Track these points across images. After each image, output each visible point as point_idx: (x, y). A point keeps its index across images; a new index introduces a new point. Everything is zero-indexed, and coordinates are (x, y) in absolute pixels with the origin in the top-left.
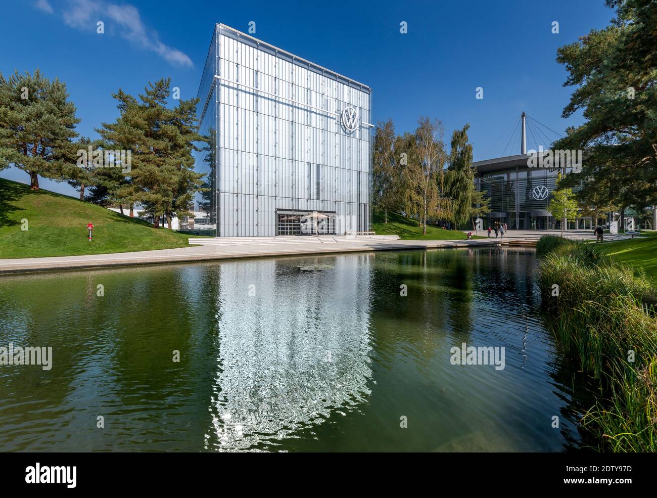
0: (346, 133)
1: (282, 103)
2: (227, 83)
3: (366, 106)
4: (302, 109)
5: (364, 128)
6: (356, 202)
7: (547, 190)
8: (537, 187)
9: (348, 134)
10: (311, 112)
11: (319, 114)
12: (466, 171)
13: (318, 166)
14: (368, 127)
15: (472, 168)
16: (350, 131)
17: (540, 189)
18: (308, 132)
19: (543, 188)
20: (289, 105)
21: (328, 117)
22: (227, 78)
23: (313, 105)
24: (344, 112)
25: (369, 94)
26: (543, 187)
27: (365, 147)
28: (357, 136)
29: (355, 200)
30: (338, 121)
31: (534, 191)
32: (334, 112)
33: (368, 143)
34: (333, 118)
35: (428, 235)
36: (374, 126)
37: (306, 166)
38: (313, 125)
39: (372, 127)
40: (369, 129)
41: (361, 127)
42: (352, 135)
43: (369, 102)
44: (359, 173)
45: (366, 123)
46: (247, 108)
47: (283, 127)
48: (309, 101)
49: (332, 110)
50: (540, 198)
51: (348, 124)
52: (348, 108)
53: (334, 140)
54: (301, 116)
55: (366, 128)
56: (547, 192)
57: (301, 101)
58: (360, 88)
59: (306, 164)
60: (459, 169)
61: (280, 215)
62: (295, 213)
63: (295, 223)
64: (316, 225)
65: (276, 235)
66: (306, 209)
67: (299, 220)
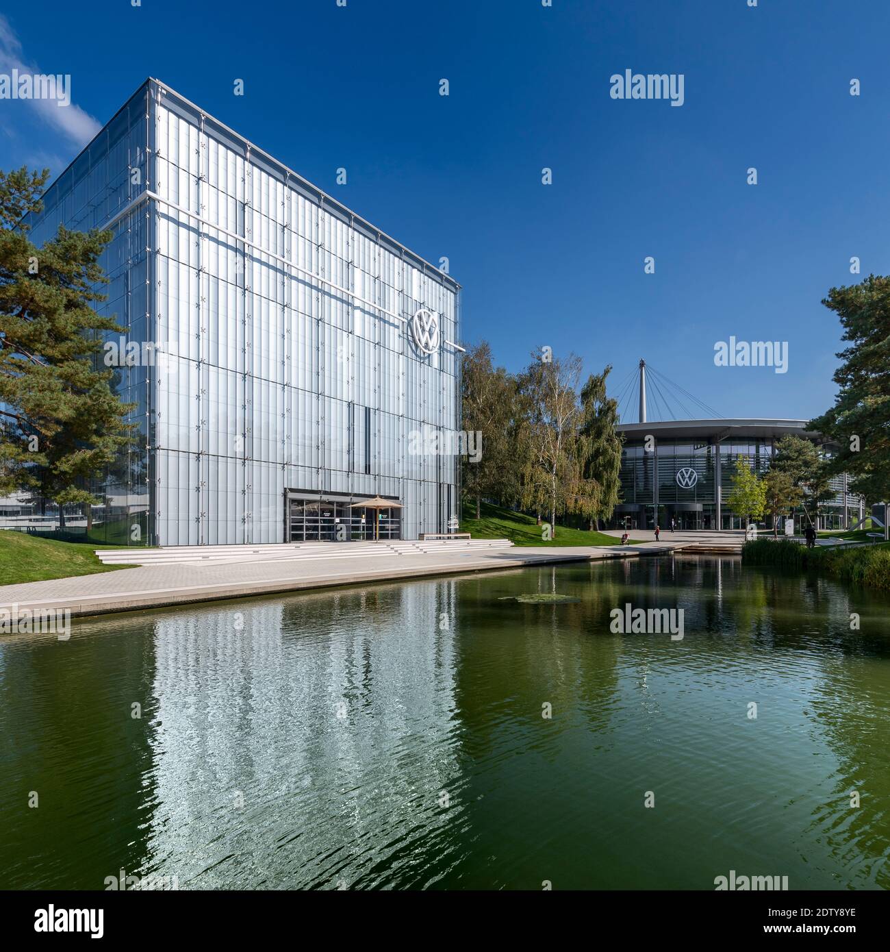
0: (416, 355)
1: (297, 279)
2: (172, 214)
3: (450, 314)
4: (335, 297)
5: (447, 351)
6: (434, 480)
7: (695, 474)
8: (683, 469)
9: (421, 358)
10: (355, 308)
11: (369, 313)
12: (610, 440)
13: (367, 410)
14: (453, 350)
15: (618, 434)
16: (424, 353)
17: (687, 473)
18: (345, 346)
19: (690, 471)
20: (311, 286)
21: (385, 322)
22: (172, 201)
23: (358, 292)
24: (416, 318)
25: (455, 294)
26: (691, 469)
27: (449, 382)
28: (436, 363)
29: (432, 476)
30: (403, 333)
31: (679, 474)
32: (397, 313)
33: (453, 378)
34: (393, 325)
35: (559, 539)
36: (464, 350)
37: (345, 408)
38: (358, 332)
39: (460, 351)
40: (455, 354)
41: (442, 349)
42: (427, 361)
43: (455, 307)
44: (439, 429)
45: (451, 344)
46: (222, 276)
47: (299, 326)
48: (350, 285)
49: (393, 309)
50: (687, 485)
51: (423, 341)
52: (422, 311)
53: (397, 365)
54: (334, 311)
55: (451, 352)
56: (695, 478)
57: (334, 282)
58: (442, 280)
59: (345, 404)
60: (598, 435)
61: (293, 501)
62: (325, 498)
63: (324, 516)
64: (363, 521)
65: (285, 541)
66: (345, 491)
67: (331, 512)
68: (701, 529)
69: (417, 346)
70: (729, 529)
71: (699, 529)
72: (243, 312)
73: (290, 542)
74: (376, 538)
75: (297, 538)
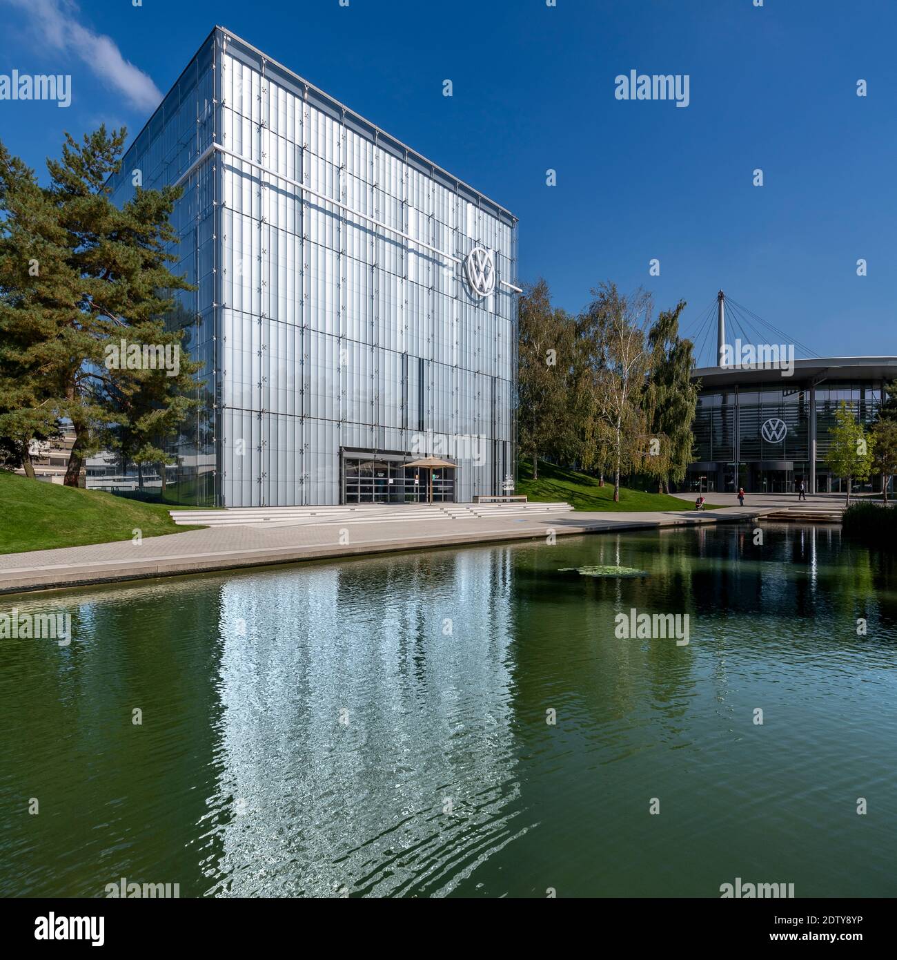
0: (471, 299)
1: (352, 224)
2: (236, 164)
3: (507, 251)
4: (390, 241)
5: (503, 292)
7: (785, 426)
8: (769, 421)
9: (475, 302)
10: (409, 251)
11: (423, 256)
12: (682, 387)
13: (421, 361)
14: (509, 291)
15: (694, 380)
16: (479, 296)
17: (774, 425)
18: (400, 290)
19: (778, 422)
20: (365, 230)
21: (439, 263)
22: (236, 151)
23: (411, 234)
24: (471, 258)
25: (512, 228)
26: (779, 420)
27: (505, 327)
28: (491, 308)
30: (457, 275)
31: (764, 426)
32: (450, 253)
33: (508, 322)
34: (447, 267)
35: (624, 503)
36: (521, 291)
37: (399, 360)
38: (411, 277)
39: (517, 292)
40: (511, 295)
41: (497, 290)
42: (482, 304)
43: (512, 243)
44: (494, 380)
45: (507, 284)
46: (281, 226)
47: (354, 273)
48: (404, 227)
49: (447, 249)
50: (774, 438)
51: (478, 283)
52: (477, 249)
53: (451, 310)
54: (388, 255)
55: (507, 294)
56: (784, 431)
57: (388, 226)
58: (498, 214)
59: (399, 355)
60: (669, 382)
61: (348, 460)
62: (379, 457)
63: (378, 477)
64: (417, 482)
65: (340, 503)
66: (398, 449)
67: (385, 472)
68: (792, 491)
69: (471, 288)
70: (826, 492)
71: (788, 491)
72: (301, 262)
73: (345, 504)
74: (429, 501)
75: (352, 500)
